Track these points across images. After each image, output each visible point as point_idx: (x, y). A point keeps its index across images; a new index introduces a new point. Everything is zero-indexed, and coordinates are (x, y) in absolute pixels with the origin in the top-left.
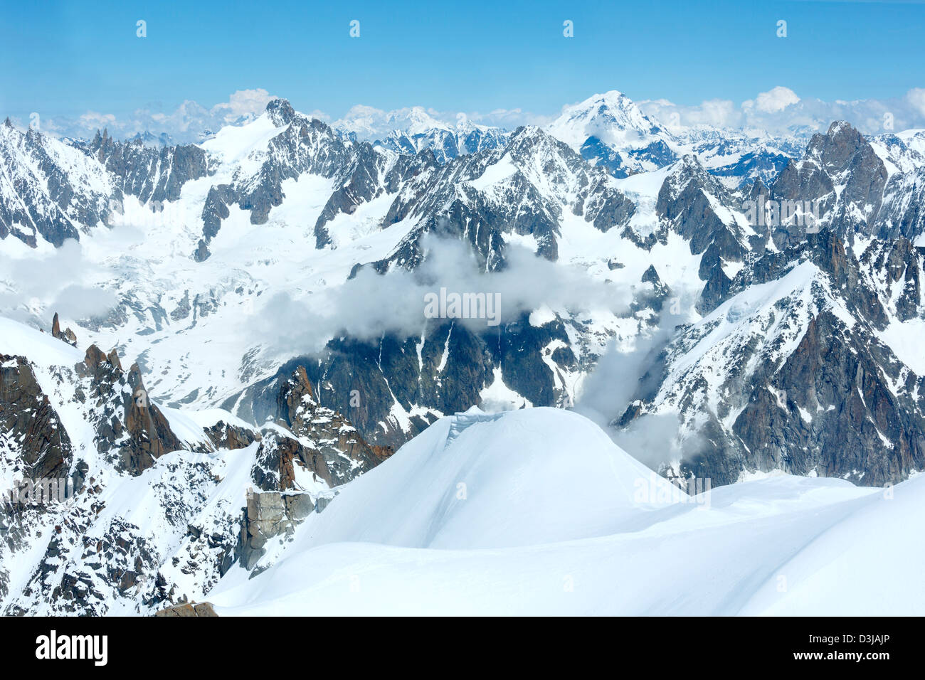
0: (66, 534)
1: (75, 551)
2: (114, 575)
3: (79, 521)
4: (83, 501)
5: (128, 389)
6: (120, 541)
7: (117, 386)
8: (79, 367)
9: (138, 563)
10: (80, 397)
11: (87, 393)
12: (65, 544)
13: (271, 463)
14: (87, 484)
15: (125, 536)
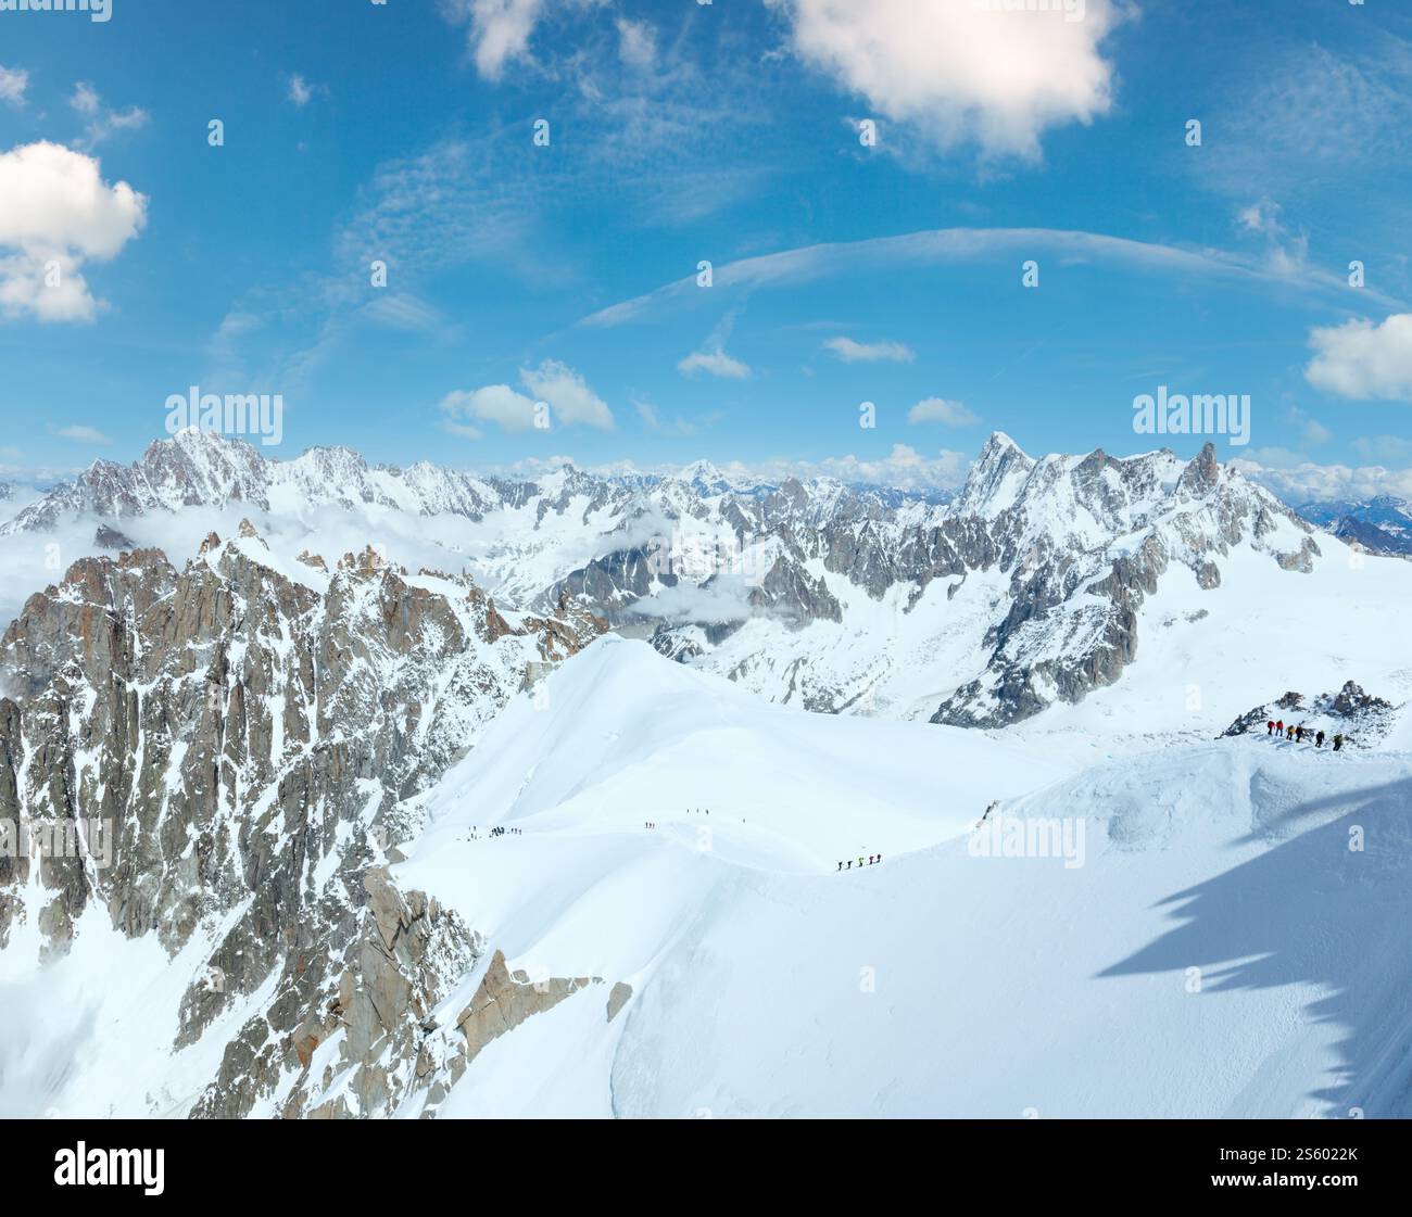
0: (461, 668)
1: (465, 675)
2: (481, 685)
3: (467, 663)
4: (468, 654)
5: (487, 608)
6: (483, 672)
7: (482, 606)
8: (467, 599)
9: (490, 681)
10: (468, 610)
11: (471, 609)
12: (461, 672)
13: (544, 641)
14: (470, 648)
15: (485, 670)
